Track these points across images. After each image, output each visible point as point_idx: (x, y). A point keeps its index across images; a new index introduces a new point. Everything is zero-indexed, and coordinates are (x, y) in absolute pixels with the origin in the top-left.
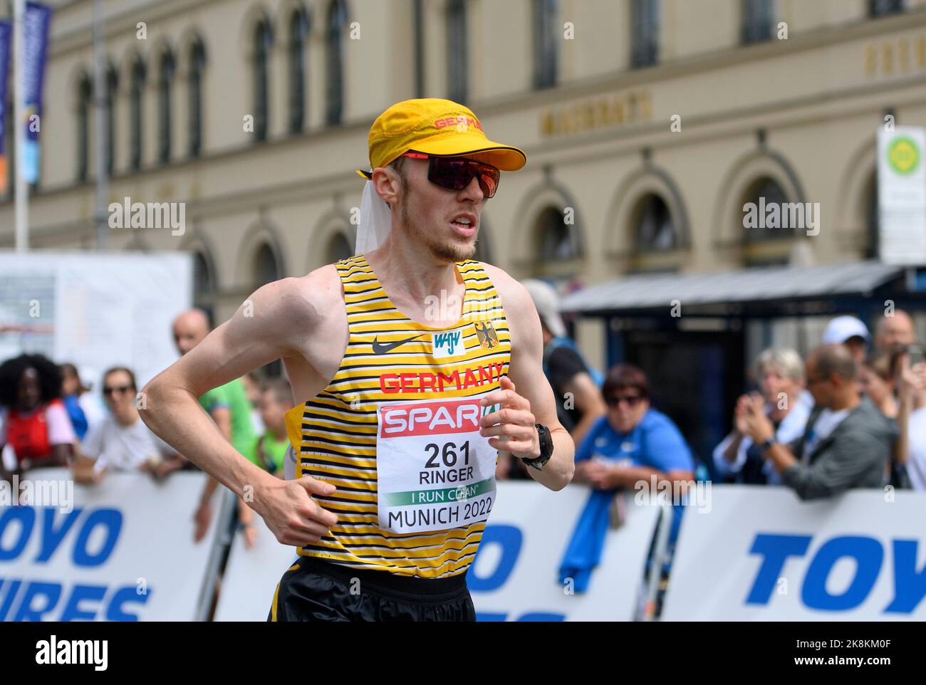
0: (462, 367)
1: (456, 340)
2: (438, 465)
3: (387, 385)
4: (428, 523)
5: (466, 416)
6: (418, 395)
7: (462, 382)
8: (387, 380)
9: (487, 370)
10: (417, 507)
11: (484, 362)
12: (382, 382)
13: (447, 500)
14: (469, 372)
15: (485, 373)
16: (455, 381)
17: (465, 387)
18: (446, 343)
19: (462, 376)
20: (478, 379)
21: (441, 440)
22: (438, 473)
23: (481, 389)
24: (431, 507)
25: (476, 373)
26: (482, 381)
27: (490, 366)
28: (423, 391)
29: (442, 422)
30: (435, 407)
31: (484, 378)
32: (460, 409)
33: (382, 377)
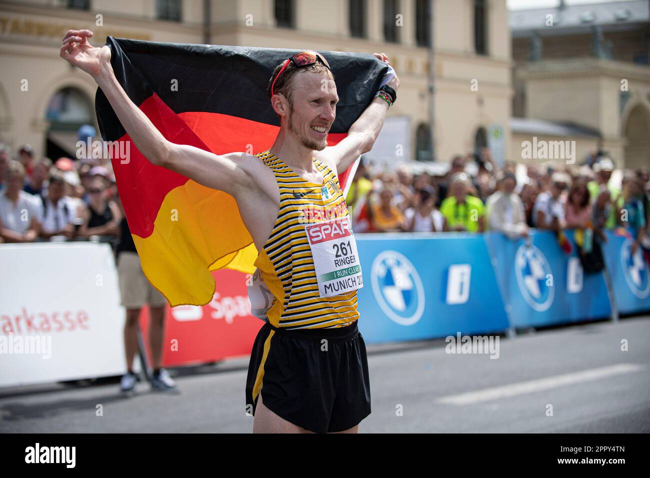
2: (340, 256)
4: (345, 288)
21: (338, 242)
22: (342, 260)
29: (336, 232)
30: (330, 224)
32: (341, 224)
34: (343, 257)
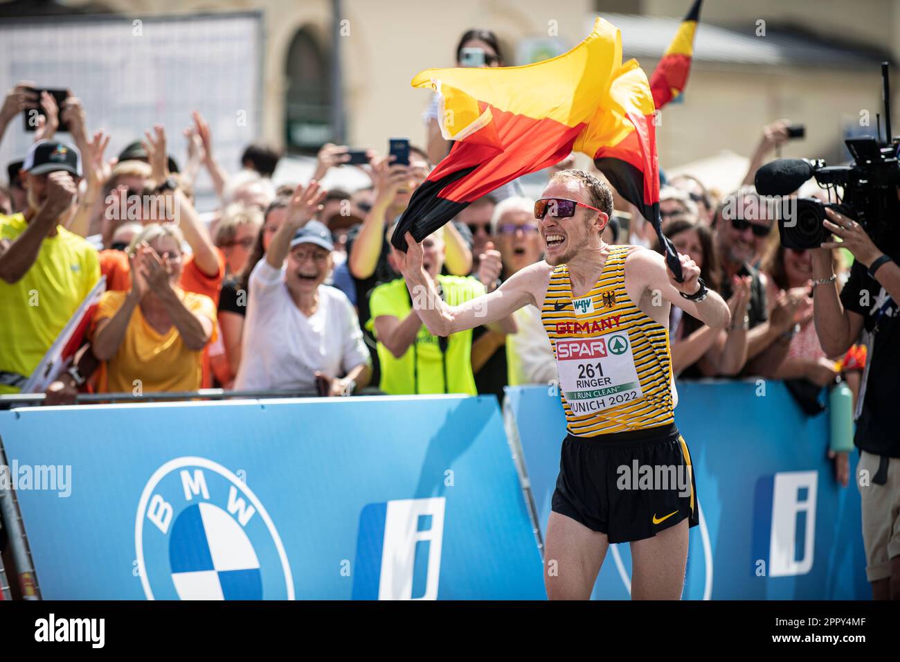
0: (591, 320)
1: (588, 304)
2: (585, 377)
3: (559, 329)
4: (584, 410)
5: (596, 349)
6: (573, 335)
7: (591, 329)
8: (559, 326)
9: (607, 321)
10: (578, 401)
11: (605, 316)
12: (557, 327)
13: (593, 397)
14: (595, 323)
15: (606, 323)
16: (586, 328)
17: (593, 332)
18: (580, 307)
19: (591, 326)
20: (601, 327)
21: (585, 362)
22: (585, 382)
23: (602, 332)
24: (585, 401)
25: (599, 324)
26: (603, 328)
27: (609, 319)
28: (575, 333)
29: (585, 352)
30: (580, 343)
31: (605, 325)
32: (592, 344)
33: (557, 325)
34: (587, 379)
